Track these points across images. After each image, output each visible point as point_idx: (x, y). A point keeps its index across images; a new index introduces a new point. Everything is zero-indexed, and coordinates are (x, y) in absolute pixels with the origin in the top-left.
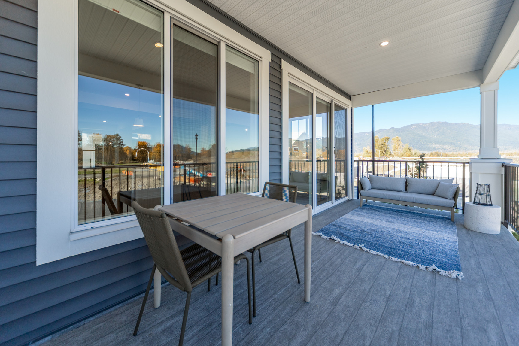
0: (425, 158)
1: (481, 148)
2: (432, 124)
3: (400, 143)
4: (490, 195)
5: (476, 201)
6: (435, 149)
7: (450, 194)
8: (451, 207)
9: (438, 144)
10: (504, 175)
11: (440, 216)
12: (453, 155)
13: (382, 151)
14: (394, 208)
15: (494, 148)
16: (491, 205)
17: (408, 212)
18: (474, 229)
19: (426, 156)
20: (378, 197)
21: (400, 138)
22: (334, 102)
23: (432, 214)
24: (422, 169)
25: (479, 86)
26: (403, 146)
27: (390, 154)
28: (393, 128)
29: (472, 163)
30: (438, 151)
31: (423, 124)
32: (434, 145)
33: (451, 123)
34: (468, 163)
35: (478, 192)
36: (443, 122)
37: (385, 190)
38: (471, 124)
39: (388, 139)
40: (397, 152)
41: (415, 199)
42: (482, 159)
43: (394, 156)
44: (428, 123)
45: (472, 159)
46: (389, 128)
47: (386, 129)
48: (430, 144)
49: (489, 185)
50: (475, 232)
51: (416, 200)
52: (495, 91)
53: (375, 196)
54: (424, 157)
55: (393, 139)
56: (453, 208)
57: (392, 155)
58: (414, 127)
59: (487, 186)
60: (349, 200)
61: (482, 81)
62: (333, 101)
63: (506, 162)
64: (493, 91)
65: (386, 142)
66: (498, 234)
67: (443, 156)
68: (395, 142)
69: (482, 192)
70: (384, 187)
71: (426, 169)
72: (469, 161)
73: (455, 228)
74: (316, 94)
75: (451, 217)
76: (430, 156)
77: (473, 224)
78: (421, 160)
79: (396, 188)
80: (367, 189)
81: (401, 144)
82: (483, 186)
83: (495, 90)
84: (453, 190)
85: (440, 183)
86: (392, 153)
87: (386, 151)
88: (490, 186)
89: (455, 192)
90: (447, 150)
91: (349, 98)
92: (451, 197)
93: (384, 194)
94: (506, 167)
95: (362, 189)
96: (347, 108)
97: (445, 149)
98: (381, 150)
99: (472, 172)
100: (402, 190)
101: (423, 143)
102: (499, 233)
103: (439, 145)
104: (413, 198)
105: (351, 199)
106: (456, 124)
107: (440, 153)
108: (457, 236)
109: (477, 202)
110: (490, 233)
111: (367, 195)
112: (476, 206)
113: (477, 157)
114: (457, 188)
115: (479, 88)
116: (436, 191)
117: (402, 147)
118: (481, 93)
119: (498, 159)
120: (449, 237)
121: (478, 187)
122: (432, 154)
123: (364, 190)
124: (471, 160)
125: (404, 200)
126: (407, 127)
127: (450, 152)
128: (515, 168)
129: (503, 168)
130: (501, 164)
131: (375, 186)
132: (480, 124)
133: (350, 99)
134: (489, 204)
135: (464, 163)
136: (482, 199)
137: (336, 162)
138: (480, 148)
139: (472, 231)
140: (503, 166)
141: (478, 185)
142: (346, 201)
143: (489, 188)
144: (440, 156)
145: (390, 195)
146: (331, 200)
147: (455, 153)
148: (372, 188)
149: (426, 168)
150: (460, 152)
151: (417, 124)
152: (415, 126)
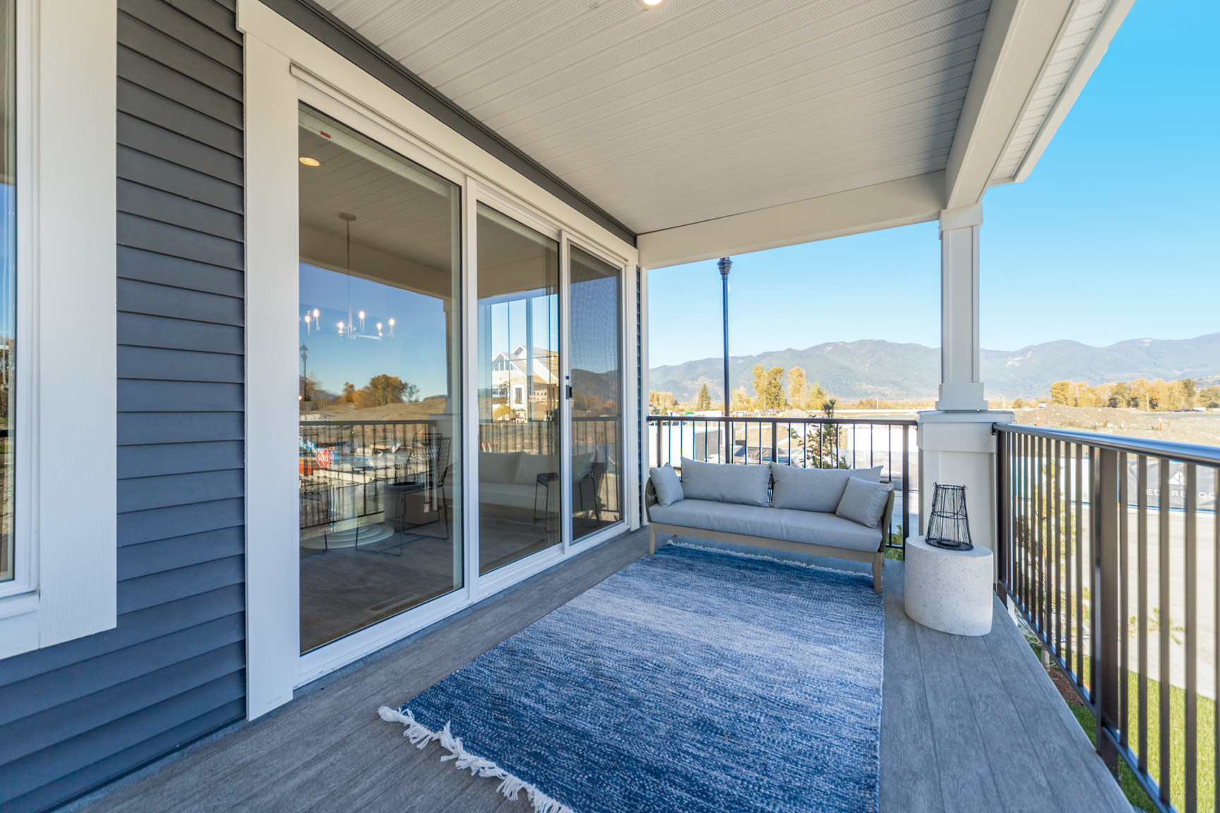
0: (835, 411)
1: (942, 382)
2: (862, 343)
3: (804, 380)
4: (966, 516)
5: (934, 534)
6: (866, 393)
7: (872, 515)
8: (872, 553)
9: (872, 384)
10: (995, 456)
11: (850, 573)
12: (897, 405)
13: (770, 397)
14: (740, 554)
15: (973, 382)
16: (969, 547)
17: (771, 564)
18: (928, 621)
19: (837, 409)
20: (693, 525)
21: (803, 371)
22: (565, 236)
23: (831, 570)
24: (828, 437)
25: (938, 216)
26: (809, 388)
27: (786, 404)
28: (790, 350)
29: (922, 423)
30: (871, 397)
31: (845, 343)
32: (865, 387)
33: (892, 344)
34: (915, 423)
35: (938, 508)
36: (879, 341)
37: (718, 501)
38: (925, 347)
39: (780, 372)
40: (798, 399)
41: (784, 528)
42: (947, 412)
43: (792, 408)
44: (853, 343)
45: (922, 413)
46: (783, 350)
47: (777, 352)
48: (859, 383)
49: (963, 489)
50: (932, 633)
51: (788, 533)
52: (974, 227)
53: (686, 524)
54: (832, 408)
55: (790, 373)
56: (879, 553)
57: (789, 405)
58: (829, 349)
59: (960, 492)
60: (629, 533)
61: (943, 201)
62: (563, 233)
63: (1001, 420)
64: (971, 228)
65: (777, 379)
66: (986, 635)
67: (880, 408)
68: (794, 378)
69: (948, 507)
70: (717, 495)
71: (835, 438)
72: (916, 417)
73: (879, 619)
74: (473, 193)
75: (872, 577)
76: (858, 408)
77: (925, 605)
78: (826, 417)
79: (744, 496)
80: (668, 500)
81: (805, 383)
82: (950, 490)
83: (972, 227)
84: (877, 501)
85: (849, 479)
86: (788, 402)
87: (777, 398)
88: (966, 491)
89: (884, 504)
90: (887, 396)
91: (632, 239)
92: (875, 520)
93: (708, 516)
94: (999, 433)
95: (656, 501)
96: (622, 266)
97: (883, 395)
98: (768, 396)
99: (924, 449)
100: (760, 502)
101: (845, 382)
102: (987, 629)
103: (872, 387)
104: (781, 525)
105: (639, 527)
106: (901, 345)
107: (876, 402)
108: (882, 659)
109: (936, 537)
110: (968, 634)
111: (666, 521)
112: (933, 554)
113: (934, 409)
114: (887, 494)
115: (937, 223)
116: (841, 502)
117: (807, 389)
118: (941, 237)
119: (981, 411)
120: (858, 670)
121: (936, 494)
122: (861, 403)
123: (659, 505)
124: (920, 416)
125: (758, 532)
126: (816, 348)
127: (891, 399)
128: (1014, 434)
129: (994, 438)
130: (989, 427)
131: (695, 491)
132: (940, 346)
133: (635, 245)
134: (964, 543)
135: (906, 424)
136: (948, 530)
137: (575, 423)
138: (940, 383)
139: (923, 627)
140: (994, 431)
141: (937, 487)
142: (619, 535)
143: (963, 497)
144: (875, 408)
145: (723, 519)
146: (561, 541)
147: (900, 402)
148: (686, 498)
149: (837, 435)
150: (908, 400)
151: (835, 343)
152: (832, 347)
